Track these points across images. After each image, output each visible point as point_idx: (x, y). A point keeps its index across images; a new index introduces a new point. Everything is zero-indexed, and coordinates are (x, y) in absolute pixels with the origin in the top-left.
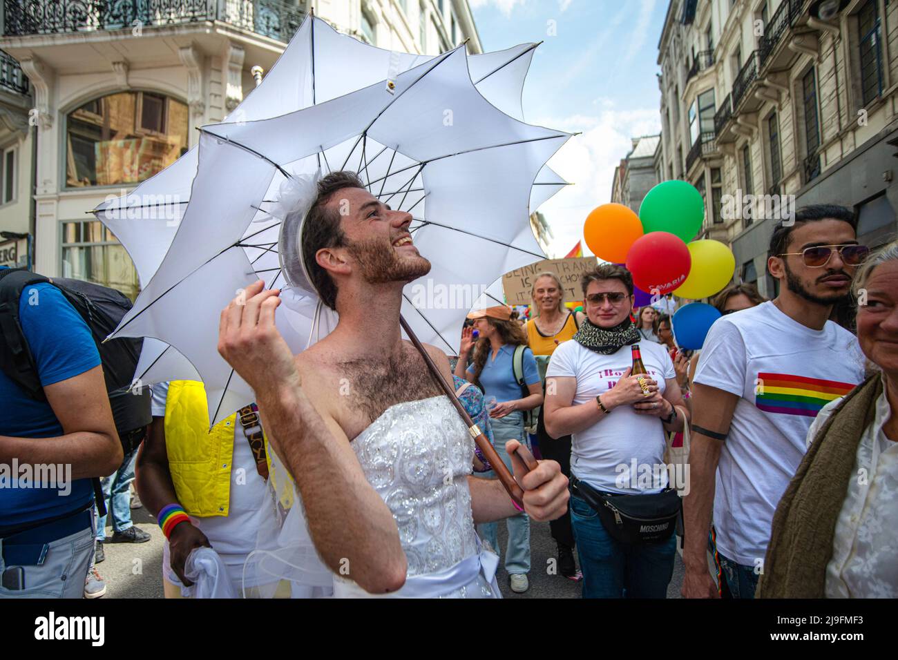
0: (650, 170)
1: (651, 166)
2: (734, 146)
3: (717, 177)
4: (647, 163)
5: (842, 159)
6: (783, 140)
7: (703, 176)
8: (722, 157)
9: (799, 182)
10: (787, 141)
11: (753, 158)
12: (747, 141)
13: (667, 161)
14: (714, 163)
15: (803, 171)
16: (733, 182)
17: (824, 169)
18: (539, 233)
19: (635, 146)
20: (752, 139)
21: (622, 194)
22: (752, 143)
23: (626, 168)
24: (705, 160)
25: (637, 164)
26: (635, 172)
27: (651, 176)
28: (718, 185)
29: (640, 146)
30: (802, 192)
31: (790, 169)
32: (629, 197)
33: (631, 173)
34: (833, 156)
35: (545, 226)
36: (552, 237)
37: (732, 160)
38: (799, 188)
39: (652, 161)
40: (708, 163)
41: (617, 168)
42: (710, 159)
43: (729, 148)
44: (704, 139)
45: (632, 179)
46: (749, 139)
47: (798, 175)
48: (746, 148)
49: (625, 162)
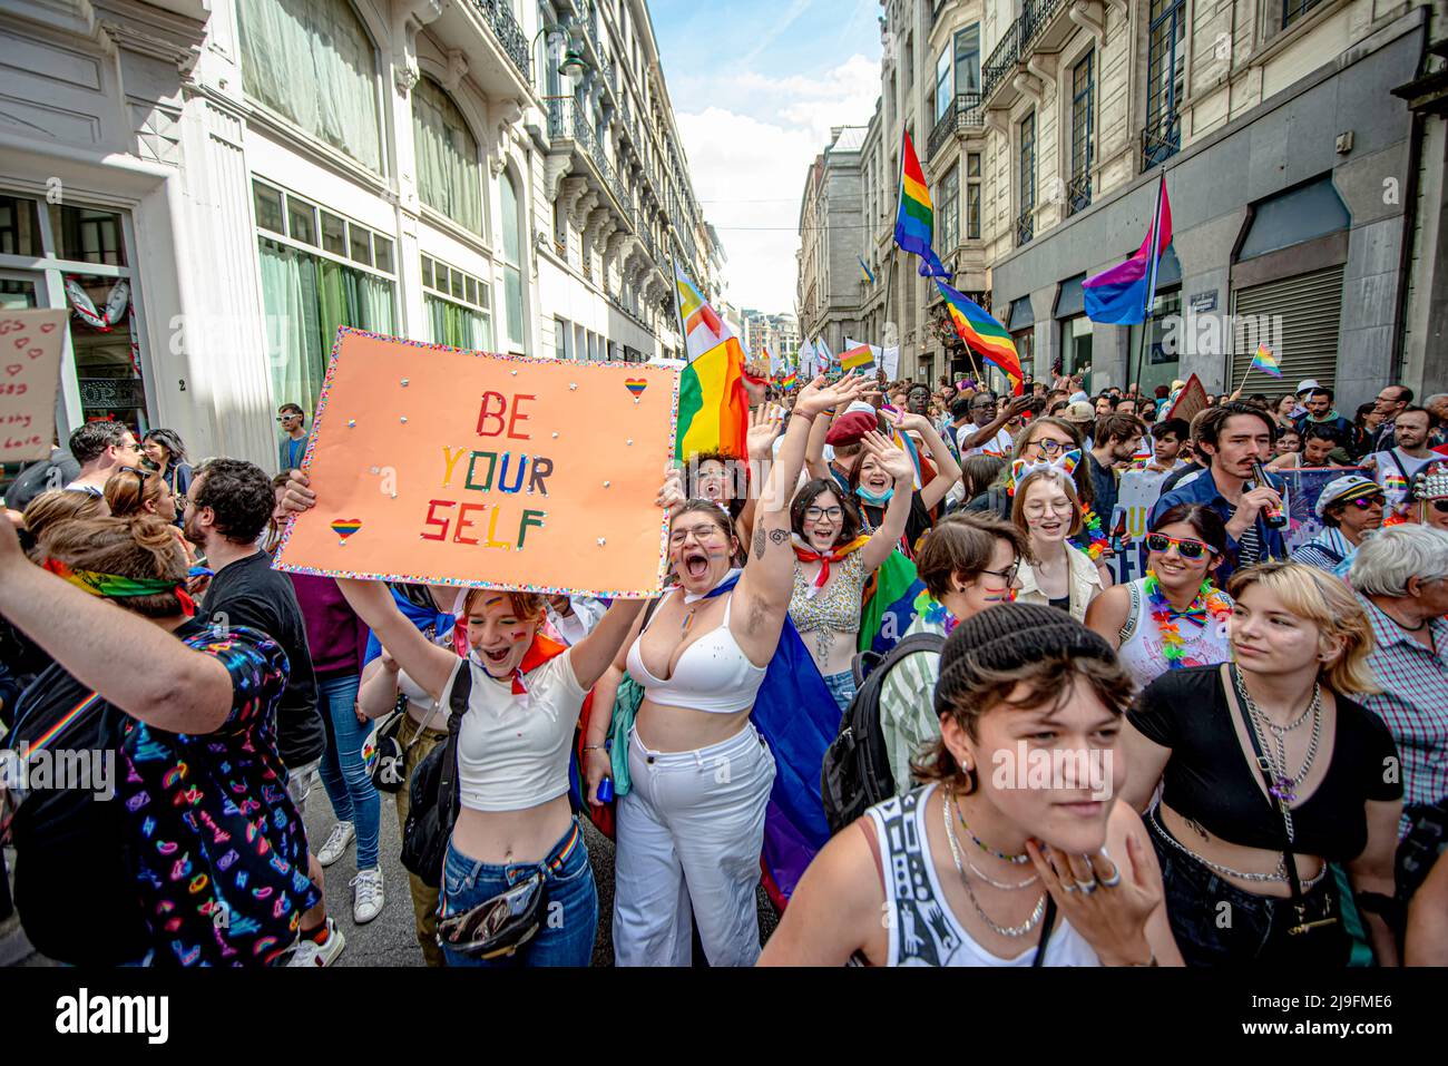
0: (855, 172)
1: (856, 166)
2: (1009, 117)
3: (975, 167)
4: (853, 161)
5: (1229, 123)
6: (1103, 98)
7: (954, 166)
8: (984, 136)
9: (1130, 169)
10: (1111, 101)
11: (1042, 134)
12: (1034, 104)
13: (889, 151)
14: (973, 145)
15: (1139, 151)
16: (1001, 175)
17: (1186, 143)
18: (707, 252)
19: (835, 139)
20: (1043, 103)
21: (817, 204)
22: (1042, 110)
23: (822, 167)
24: (960, 138)
25: (839, 161)
26: (836, 172)
27: (856, 180)
28: (976, 180)
29: (842, 138)
30: (1137, 183)
31: (1113, 147)
32: (827, 207)
33: (831, 173)
34: (1210, 117)
35: (716, 243)
36: (725, 260)
37: (1001, 140)
38: (1131, 178)
39: (858, 159)
40: (964, 144)
41: (812, 166)
42: (969, 138)
43: (1001, 117)
44: (961, 105)
45: (832, 183)
46: (1038, 102)
47: (1129, 156)
48: (1029, 118)
49: (823, 159)
